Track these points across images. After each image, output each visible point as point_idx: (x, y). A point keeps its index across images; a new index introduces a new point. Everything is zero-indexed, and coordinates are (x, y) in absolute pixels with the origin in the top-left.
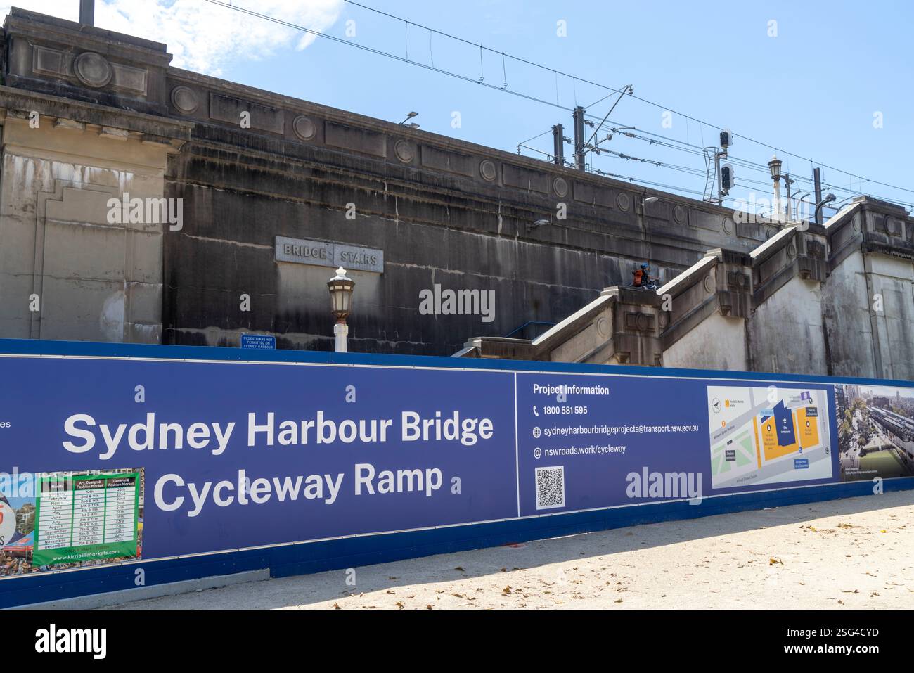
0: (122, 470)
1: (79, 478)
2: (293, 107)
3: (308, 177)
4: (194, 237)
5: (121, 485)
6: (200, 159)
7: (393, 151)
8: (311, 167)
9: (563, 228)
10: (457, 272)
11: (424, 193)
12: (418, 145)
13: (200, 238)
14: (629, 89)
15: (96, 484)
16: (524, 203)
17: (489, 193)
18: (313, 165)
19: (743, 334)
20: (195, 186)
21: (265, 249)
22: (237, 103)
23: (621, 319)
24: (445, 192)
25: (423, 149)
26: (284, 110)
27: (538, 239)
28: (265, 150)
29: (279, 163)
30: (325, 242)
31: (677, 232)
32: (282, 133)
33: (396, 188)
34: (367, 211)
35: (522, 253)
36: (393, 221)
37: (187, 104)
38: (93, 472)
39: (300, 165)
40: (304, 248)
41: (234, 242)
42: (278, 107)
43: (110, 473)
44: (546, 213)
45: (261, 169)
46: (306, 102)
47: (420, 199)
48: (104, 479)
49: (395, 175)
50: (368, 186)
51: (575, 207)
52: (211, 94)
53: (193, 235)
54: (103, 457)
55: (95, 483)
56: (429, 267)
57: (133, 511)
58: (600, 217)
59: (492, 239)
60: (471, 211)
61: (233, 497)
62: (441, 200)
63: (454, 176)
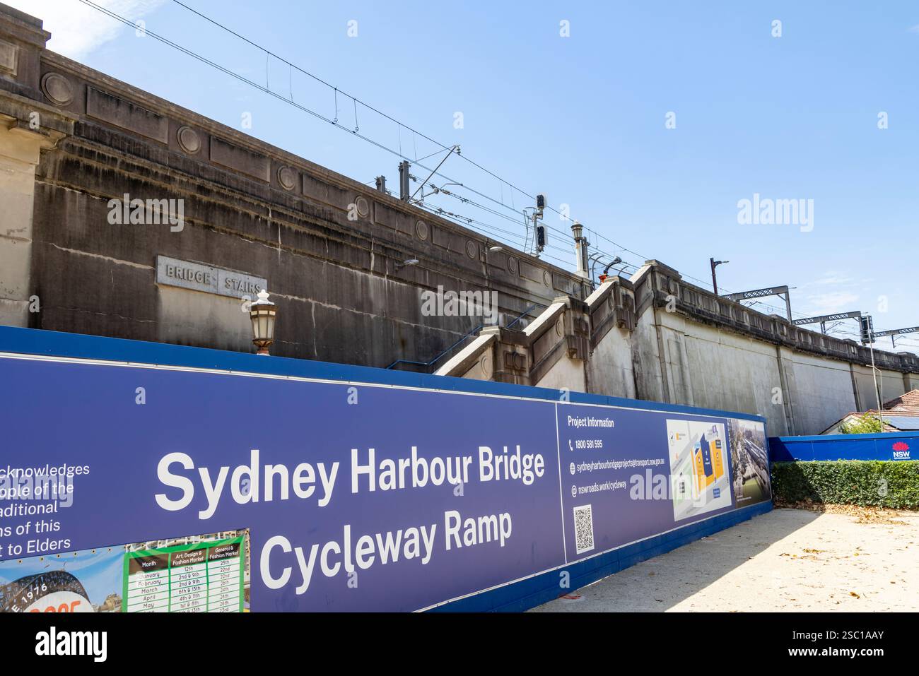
0: (225, 533)
1: (176, 550)
2: (178, 116)
3: (192, 193)
4: (64, 249)
5: (224, 556)
6: (75, 160)
7: (276, 176)
8: (197, 184)
9: (425, 270)
10: (334, 307)
11: (306, 223)
12: (299, 174)
13: (72, 251)
14: (457, 148)
15: (196, 557)
16: (393, 242)
17: (363, 230)
18: (198, 181)
19: (583, 376)
20: (67, 189)
21: (145, 270)
22: (118, 102)
23: (501, 358)
24: (325, 224)
25: (304, 178)
26: (168, 117)
27: (404, 279)
28: (148, 159)
29: (162, 175)
30: (209, 266)
31: (512, 281)
32: (166, 143)
33: (280, 215)
34: (251, 237)
35: (391, 291)
36: (276, 250)
37: (61, 94)
38: (193, 539)
39: (185, 179)
40: (188, 271)
41: (111, 259)
42: (162, 114)
43: (211, 540)
44: (411, 254)
45: (143, 179)
46: (192, 112)
47: (302, 229)
48: (205, 549)
49: (278, 201)
50: (252, 210)
51: (434, 251)
52: (89, 88)
53: (64, 247)
54: (204, 515)
55: (196, 554)
56: (309, 300)
57: (238, 593)
58: (453, 261)
59: (365, 276)
60: (347, 245)
61: (340, 563)
62: (321, 231)
63: (332, 209)
